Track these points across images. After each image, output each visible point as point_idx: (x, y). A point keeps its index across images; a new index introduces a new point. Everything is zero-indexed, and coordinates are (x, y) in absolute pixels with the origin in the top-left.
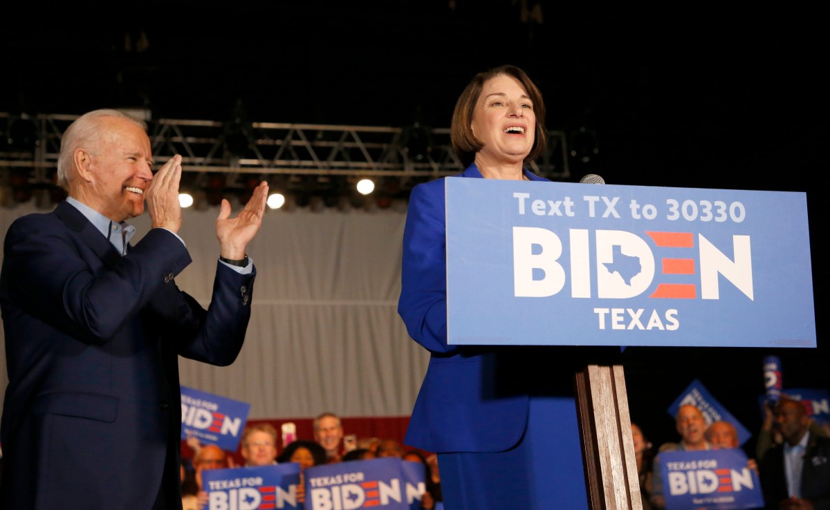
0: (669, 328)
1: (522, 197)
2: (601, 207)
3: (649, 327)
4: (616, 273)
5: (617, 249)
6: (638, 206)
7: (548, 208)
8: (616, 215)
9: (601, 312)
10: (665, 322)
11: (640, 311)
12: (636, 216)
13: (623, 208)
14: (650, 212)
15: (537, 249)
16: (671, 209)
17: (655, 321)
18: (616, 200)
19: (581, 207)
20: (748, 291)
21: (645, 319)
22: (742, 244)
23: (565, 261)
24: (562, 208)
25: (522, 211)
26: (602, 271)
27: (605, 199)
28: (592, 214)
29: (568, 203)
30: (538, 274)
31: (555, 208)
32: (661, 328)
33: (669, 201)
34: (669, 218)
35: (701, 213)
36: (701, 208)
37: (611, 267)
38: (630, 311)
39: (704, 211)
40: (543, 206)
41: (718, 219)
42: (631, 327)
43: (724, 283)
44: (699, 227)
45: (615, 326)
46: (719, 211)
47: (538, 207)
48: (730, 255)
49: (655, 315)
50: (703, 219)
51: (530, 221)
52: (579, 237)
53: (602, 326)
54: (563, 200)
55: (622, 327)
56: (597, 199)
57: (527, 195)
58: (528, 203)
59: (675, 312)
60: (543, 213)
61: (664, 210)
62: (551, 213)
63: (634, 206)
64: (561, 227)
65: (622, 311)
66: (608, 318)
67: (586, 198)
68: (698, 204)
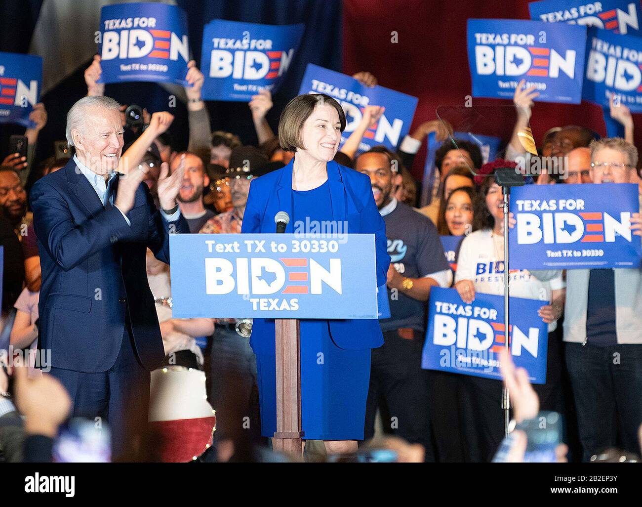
0: (293, 309)
1: (210, 243)
2: (254, 246)
3: (281, 308)
4: (263, 281)
5: (263, 268)
6: (276, 245)
7: (225, 248)
8: (263, 251)
9: (255, 301)
10: (290, 305)
11: (277, 300)
12: (274, 251)
13: (267, 246)
14: (282, 248)
15: (219, 270)
16: (295, 246)
17: (285, 305)
18: (263, 242)
19: (243, 247)
20: (339, 289)
21: (279, 304)
22: (336, 264)
23: (234, 275)
24: (233, 248)
25: (210, 250)
26: (255, 280)
27: (257, 242)
28: (249, 250)
29: (236, 245)
30: (220, 282)
31: (229, 248)
32: (288, 309)
33: (293, 242)
34: (294, 251)
35: (312, 247)
36: (312, 245)
37: (260, 278)
38: (271, 300)
39: (314, 246)
40: (222, 247)
41: (321, 251)
42: (271, 308)
43: (324, 285)
44: (311, 255)
45: (262, 308)
46: (322, 246)
47: (219, 248)
48: (328, 270)
49: (285, 302)
50: (313, 251)
51: (215, 255)
52: (242, 263)
53: (255, 308)
54: (233, 243)
55: (266, 309)
56: (252, 242)
57: (213, 242)
58: (214, 246)
59: (296, 300)
60: (222, 251)
61: (290, 247)
62: (226, 251)
63: (273, 245)
64: (232, 258)
65: (266, 300)
66: (258, 304)
67: (246, 242)
68: (310, 243)
